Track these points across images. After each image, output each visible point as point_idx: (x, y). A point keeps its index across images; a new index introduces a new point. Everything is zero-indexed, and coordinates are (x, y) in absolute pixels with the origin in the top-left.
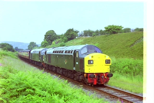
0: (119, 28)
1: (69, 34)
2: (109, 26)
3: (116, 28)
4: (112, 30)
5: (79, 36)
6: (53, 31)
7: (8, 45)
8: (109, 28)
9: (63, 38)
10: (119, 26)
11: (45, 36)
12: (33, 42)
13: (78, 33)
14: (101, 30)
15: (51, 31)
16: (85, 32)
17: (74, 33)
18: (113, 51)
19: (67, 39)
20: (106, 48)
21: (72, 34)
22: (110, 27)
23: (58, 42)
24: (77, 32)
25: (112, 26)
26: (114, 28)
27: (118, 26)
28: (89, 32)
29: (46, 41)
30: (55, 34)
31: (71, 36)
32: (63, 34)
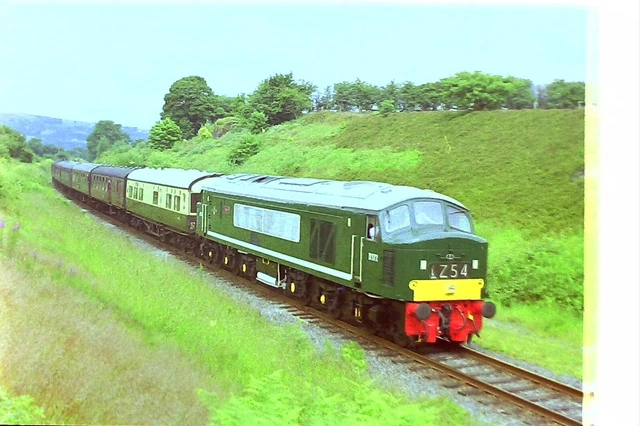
0: (504, 87)
1: (272, 98)
2: (462, 76)
3: (493, 86)
4: (476, 92)
5: (315, 105)
6: (199, 78)
8: (464, 83)
9: (247, 114)
10: (505, 77)
11: (167, 99)
12: (109, 123)
13: (313, 94)
14: (409, 86)
15: (192, 79)
16: (340, 88)
17: (294, 91)
18: (495, 189)
19: (266, 119)
21: (284, 98)
22: (467, 79)
23: (225, 131)
24: (306, 90)
25: (474, 77)
26: (484, 84)
27: (499, 79)
28: (360, 91)
29: (171, 124)
30: (210, 93)
31: (283, 106)
32: (246, 96)
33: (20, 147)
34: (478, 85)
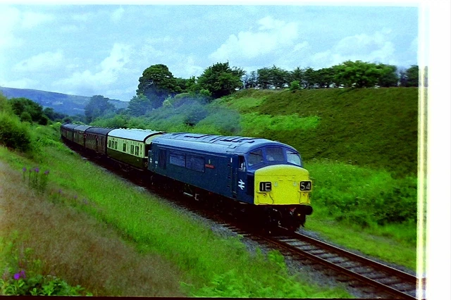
0: (377, 71)
1: (215, 80)
2: (348, 64)
3: (370, 71)
4: (358, 76)
5: (244, 84)
6: (163, 66)
7: (30, 103)
8: (348, 69)
9: (197, 91)
10: (378, 64)
11: (141, 81)
13: (243, 76)
14: (310, 71)
15: (158, 66)
16: (263, 73)
17: (230, 75)
19: (210, 94)
20: (345, 134)
21: (223, 80)
22: (351, 66)
23: (181, 103)
24: (238, 74)
25: (355, 64)
26: (363, 69)
27: (373, 65)
28: (276, 74)
29: (144, 98)
30: (170, 74)
31: (222, 85)
32: (196, 78)
33: (39, 114)
34: (358, 71)
